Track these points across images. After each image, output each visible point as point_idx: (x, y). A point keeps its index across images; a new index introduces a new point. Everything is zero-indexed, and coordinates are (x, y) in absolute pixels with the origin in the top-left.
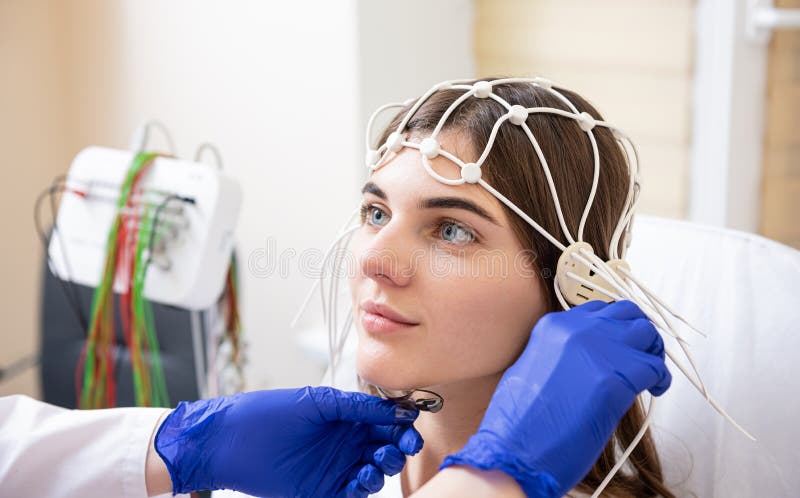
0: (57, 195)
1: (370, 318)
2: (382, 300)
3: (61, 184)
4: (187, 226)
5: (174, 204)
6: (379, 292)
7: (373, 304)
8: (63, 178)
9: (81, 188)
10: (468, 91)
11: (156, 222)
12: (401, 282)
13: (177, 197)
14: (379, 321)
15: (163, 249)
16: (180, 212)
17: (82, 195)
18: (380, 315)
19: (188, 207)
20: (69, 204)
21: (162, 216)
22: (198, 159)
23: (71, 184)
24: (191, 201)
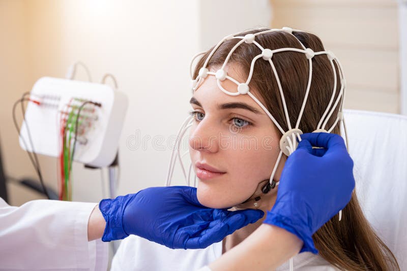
0: (25, 102)
1: (199, 171)
2: (204, 162)
3: (26, 97)
4: (97, 119)
5: (88, 106)
6: (202, 157)
7: (200, 164)
8: (28, 93)
9: (38, 100)
10: (242, 39)
11: (78, 116)
12: (214, 150)
13: (91, 102)
14: (205, 173)
15: (83, 132)
16: (93, 111)
17: (38, 103)
18: (204, 169)
19: (97, 108)
20: (31, 108)
21: (82, 113)
22: (103, 82)
23: (33, 97)
24: (99, 105)
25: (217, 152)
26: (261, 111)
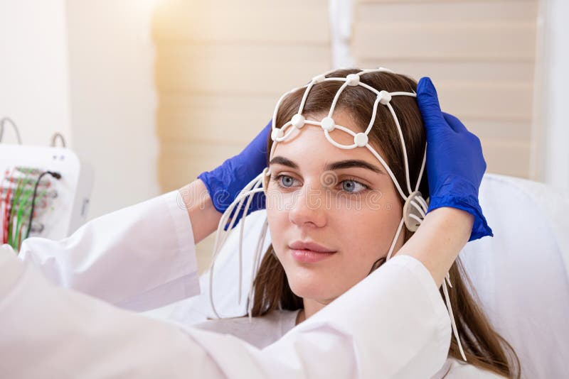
2: (308, 240)
6: (305, 234)
7: (302, 243)
10: (344, 82)
11: (35, 193)
12: (322, 225)
13: (49, 173)
14: (307, 254)
18: (307, 250)
19: (54, 180)
22: (53, 144)
24: (57, 176)
25: (326, 225)
26: (381, 169)
